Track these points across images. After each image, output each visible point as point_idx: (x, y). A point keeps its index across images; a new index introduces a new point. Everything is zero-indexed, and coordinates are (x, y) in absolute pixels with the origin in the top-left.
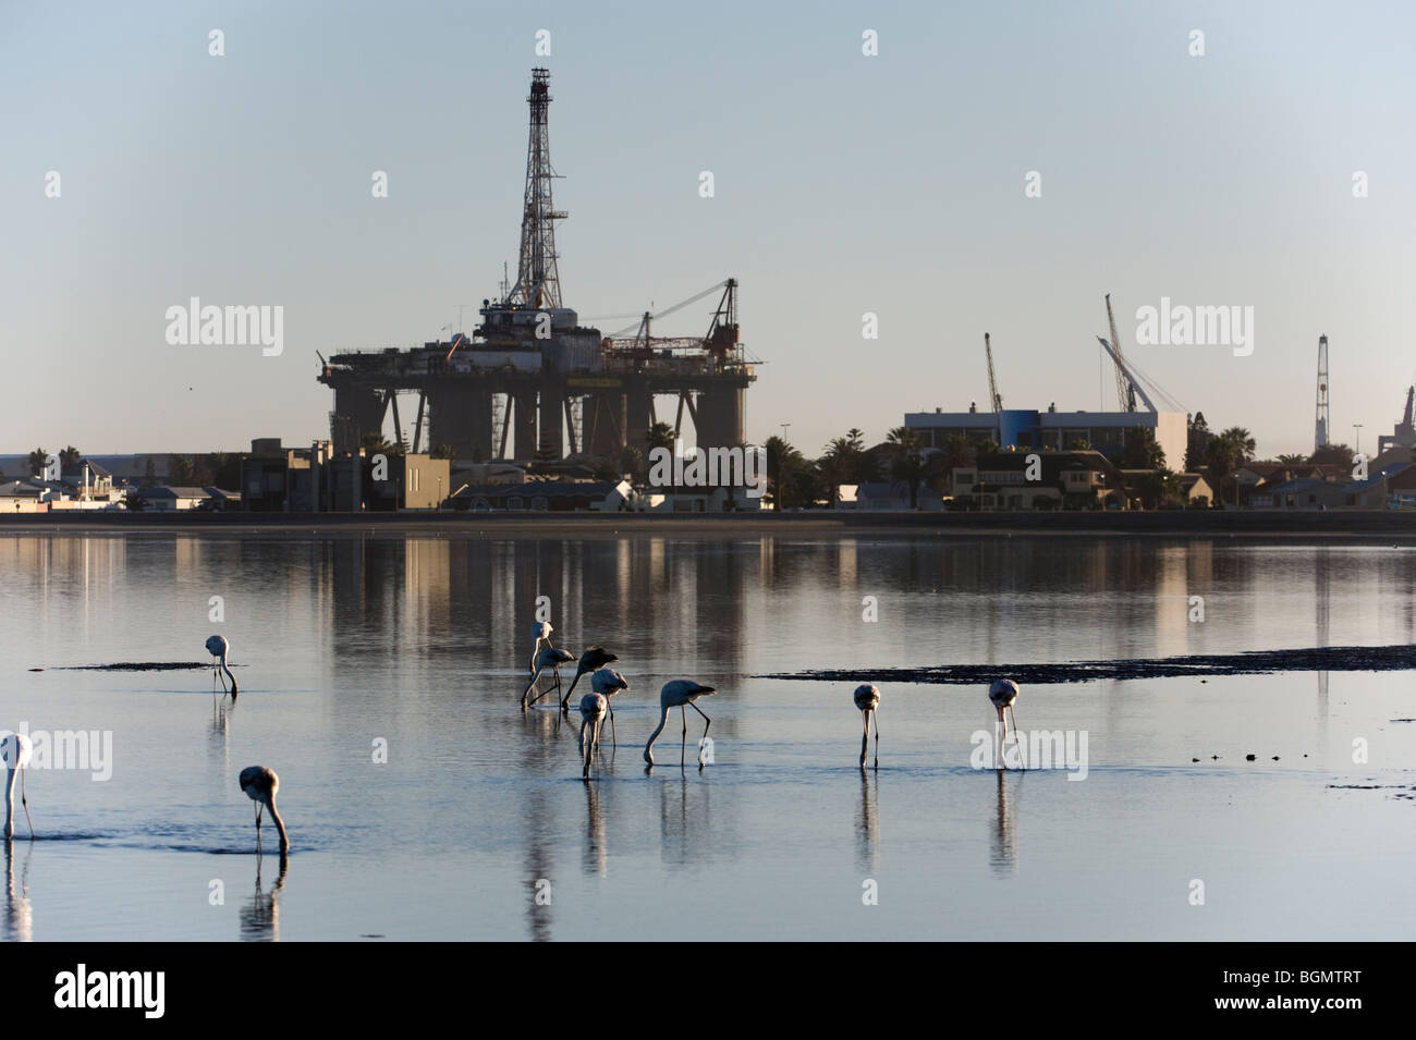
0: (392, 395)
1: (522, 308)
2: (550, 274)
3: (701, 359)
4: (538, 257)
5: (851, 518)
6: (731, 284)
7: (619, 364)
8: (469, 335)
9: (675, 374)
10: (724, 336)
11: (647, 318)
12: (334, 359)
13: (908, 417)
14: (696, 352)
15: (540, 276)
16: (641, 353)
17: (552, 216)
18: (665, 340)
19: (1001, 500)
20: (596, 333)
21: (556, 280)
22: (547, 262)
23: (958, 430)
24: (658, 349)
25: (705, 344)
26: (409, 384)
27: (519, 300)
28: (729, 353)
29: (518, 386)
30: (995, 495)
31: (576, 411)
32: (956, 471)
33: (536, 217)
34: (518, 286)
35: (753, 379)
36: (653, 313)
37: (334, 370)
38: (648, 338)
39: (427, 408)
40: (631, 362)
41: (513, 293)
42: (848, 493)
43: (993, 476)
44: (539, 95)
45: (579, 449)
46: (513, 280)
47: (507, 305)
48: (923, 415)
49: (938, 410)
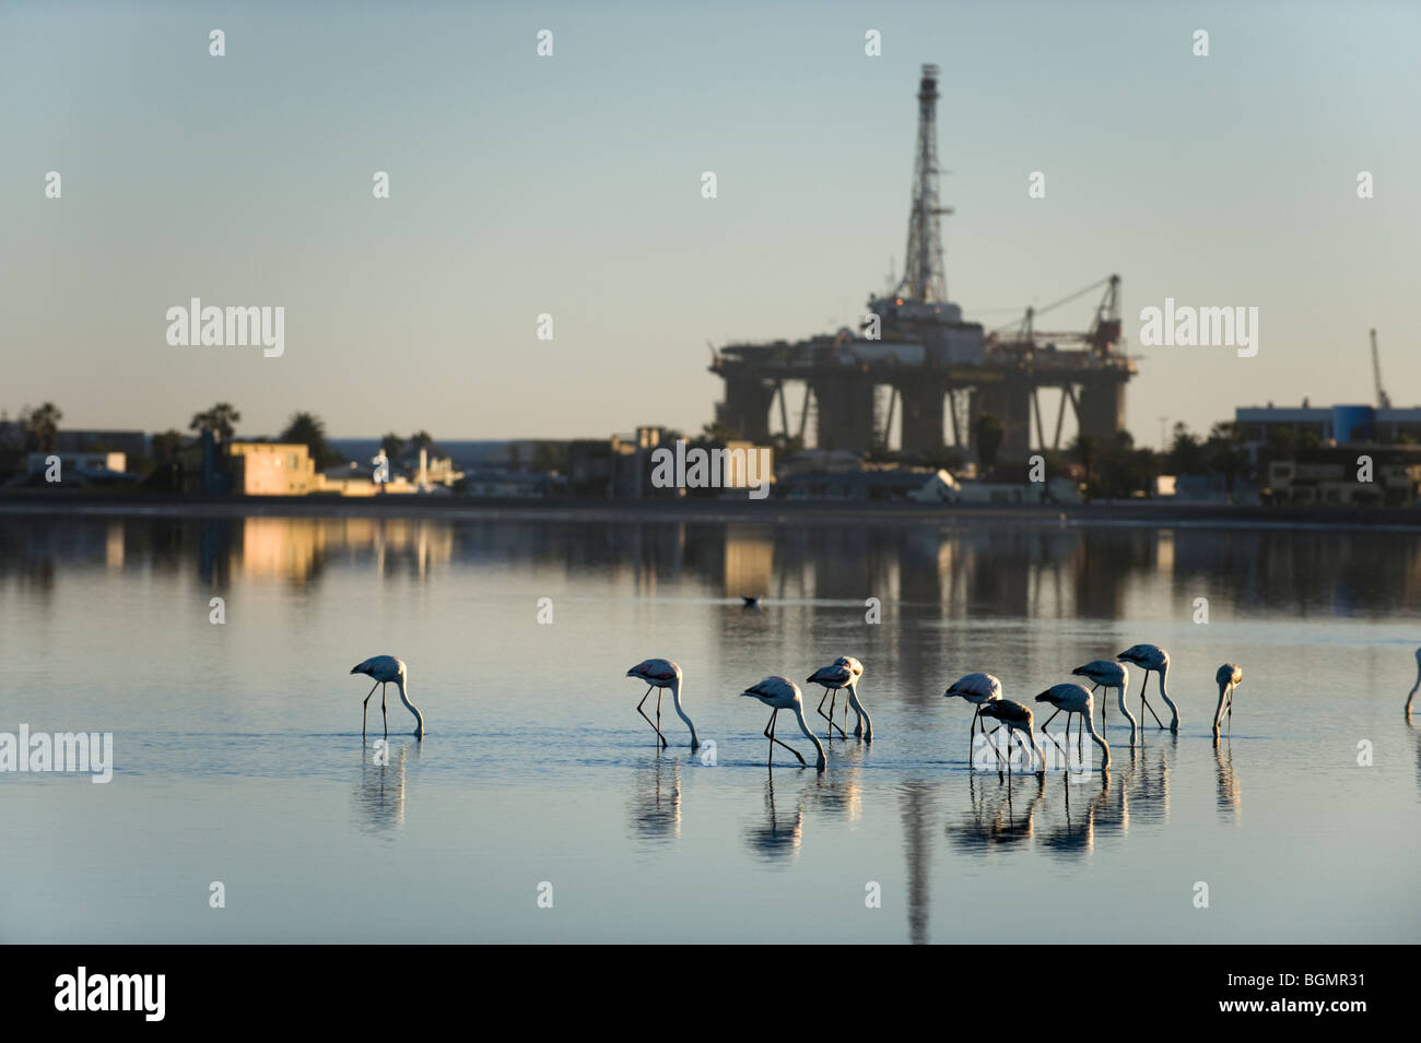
0: (779, 386)
1: (906, 302)
2: (936, 268)
3: (1083, 354)
4: (923, 254)
5: (1168, 511)
6: (1115, 280)
7: (1002, 358)
8: (855, 328)
9: (1056, 368)
10: (1107, 332)
11: (1030, 313)
12: (726, 350)
13: (1240, 412)
14: (1079, 346)
15: (925, 271)
16: (1024, 345)
17: (938, 212)
18: (1051, 335)
19: (1319, 495)
20: (978, 328)
21: (941, 275)
22: (933, 258)
23: (1289, 425)
24: (1041, 344)
25: (1088, 338)
26: (797, 375)
27: (906, 293)
28: (1111, 347)
29: (901, 378)
30: (1312, 490)
31: (961, 404)
32: (1274, 465)
33: (923, 213)
34: (905, 281)
35: (1135, 373)
36: (1037, 307)
37: (726, 362)
38: (1030, 334)
39: (813, 400)
40: (1014, 356)
41: (900, 287)
42: (1166, 485)
43: (1311, 470)
44: (928, 92)
45: (965, 439)
46: (900, 273)
47: (894, 298)
48: (1255, 410)
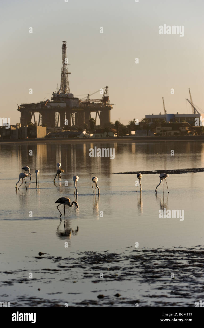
0: (33, 113)
1: (61, 93)
2: (67, 86)
3: (101, 104)
4: (65, 82)
5: (134, 138)
6: (107, 87)
7: (83, 105)
8: (50, 100)
9: (95, 107)
10: (106, 99)
11: (89, 95)
12: (21, 106)
13: (146, 116)
14: (100, 102)
15: (65, 87)
16: (87, 103)
17: (67, 73)
18: (93, 100)
19: (167, 134)
20: (77, 99)
21: (69, 87)
22: (67, 83)
23: (157, 118)
24: (91, 102)
25: (102, 101)
26: (37, 111)
27: (61, 92)
28: (107, 102)
29: (61, 111)
30: (165, 133)
31: (74, 116)
32: (157, 127)
33: (64, 74)
34: (60, 89)
35: (112, 108)
36: (90, 94)
37: (21, 108)
38: (89, 100)
39: (41, 116)
40: (85, 105)
41: (59, 90)
42: (133, 133)
43: (165, 128)
44: (64, 47)
45: (74, 124)
46: (59, 87)
47: (58, 93)
48: (149, 115)
49: (153, 114)
